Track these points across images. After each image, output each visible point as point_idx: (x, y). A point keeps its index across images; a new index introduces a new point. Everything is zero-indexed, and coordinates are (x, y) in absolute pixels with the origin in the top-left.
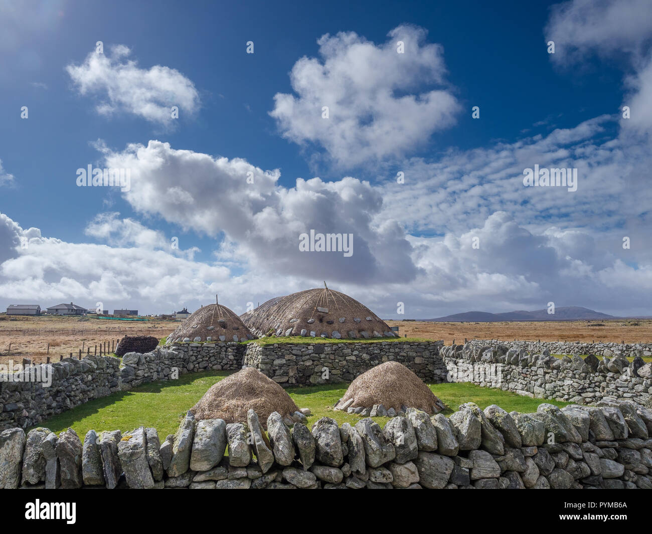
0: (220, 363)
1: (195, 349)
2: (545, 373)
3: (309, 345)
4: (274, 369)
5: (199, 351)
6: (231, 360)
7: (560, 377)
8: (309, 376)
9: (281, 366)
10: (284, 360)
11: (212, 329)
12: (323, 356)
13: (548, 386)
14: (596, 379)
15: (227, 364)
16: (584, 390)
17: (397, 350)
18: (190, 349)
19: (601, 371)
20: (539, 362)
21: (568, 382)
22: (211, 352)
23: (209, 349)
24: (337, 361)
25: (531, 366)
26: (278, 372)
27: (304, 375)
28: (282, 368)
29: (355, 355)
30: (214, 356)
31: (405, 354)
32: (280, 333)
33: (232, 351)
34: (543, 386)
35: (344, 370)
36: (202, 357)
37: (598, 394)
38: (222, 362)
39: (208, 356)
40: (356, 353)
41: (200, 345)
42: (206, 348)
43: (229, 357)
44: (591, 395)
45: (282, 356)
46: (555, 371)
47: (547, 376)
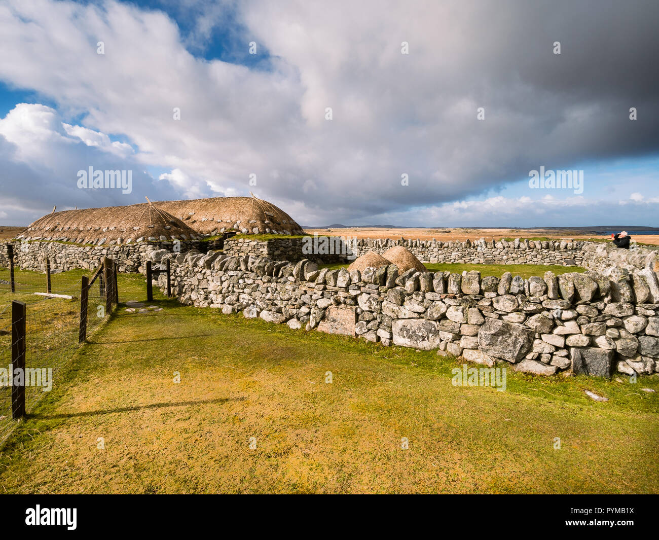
1: (166, 247)
2: (439, 250)
3: (288, 239)
7: (448, 251)
9: (278, 256)
10: (280, 251)
11: (170, 229)
12: (297, 247)
13: (440, 257)
14: (472, 251)
16: (464, 257)
18: (162, 247)
19: (474, 247)
20: (433, 245)
21: (454, 253)
25: (428, 248)
32: (248, 232)
34: (437, 257)
37: (472, 258)
41: (171, 243)
44: (469, 258)
45: (278, 249)
46: (446, 249)
47: (440, 252)
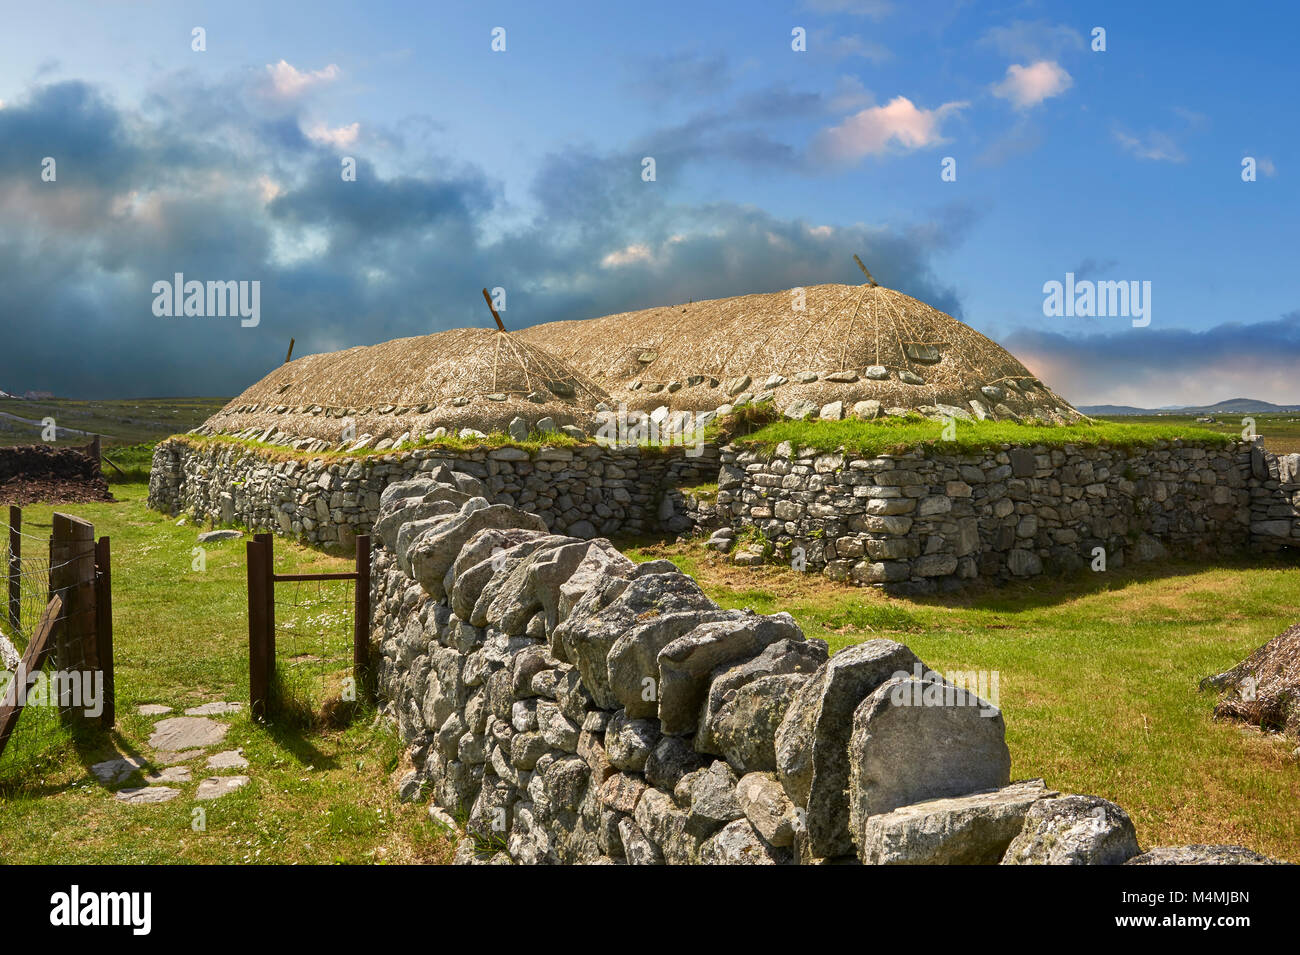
0: (589, 513)
1: (509, 469)
3: (997, 447)
4: (922, 530)
5: (523, 477)
6: (620, 503)
8: (1006, 552)
9: (941, 519)
10: (947, 501)
12: (1035, 485)
15: (612, 517)
17: (1183, 466)
18: (494, 468)
22: (564, 476)
23: (554, 468)
24: (1068, 500)
26: (935, 543)
27: (993, 550)
28: (944, 526)
29: (1105, 481)
30: (569, 491)
31: (1198, 479)
33: (623, 474)
35: (1084, 529)
36: (535, 495)
38: (594, 511)
39: (554, 493)
40: (1104, 474)
42: (545, 466)
43: (616, 493)
45: (941, 488)
